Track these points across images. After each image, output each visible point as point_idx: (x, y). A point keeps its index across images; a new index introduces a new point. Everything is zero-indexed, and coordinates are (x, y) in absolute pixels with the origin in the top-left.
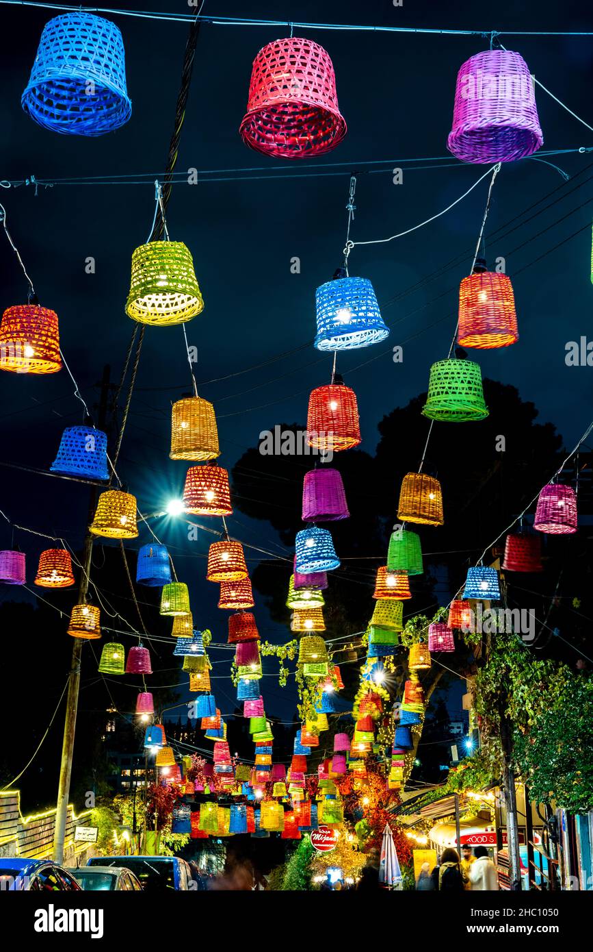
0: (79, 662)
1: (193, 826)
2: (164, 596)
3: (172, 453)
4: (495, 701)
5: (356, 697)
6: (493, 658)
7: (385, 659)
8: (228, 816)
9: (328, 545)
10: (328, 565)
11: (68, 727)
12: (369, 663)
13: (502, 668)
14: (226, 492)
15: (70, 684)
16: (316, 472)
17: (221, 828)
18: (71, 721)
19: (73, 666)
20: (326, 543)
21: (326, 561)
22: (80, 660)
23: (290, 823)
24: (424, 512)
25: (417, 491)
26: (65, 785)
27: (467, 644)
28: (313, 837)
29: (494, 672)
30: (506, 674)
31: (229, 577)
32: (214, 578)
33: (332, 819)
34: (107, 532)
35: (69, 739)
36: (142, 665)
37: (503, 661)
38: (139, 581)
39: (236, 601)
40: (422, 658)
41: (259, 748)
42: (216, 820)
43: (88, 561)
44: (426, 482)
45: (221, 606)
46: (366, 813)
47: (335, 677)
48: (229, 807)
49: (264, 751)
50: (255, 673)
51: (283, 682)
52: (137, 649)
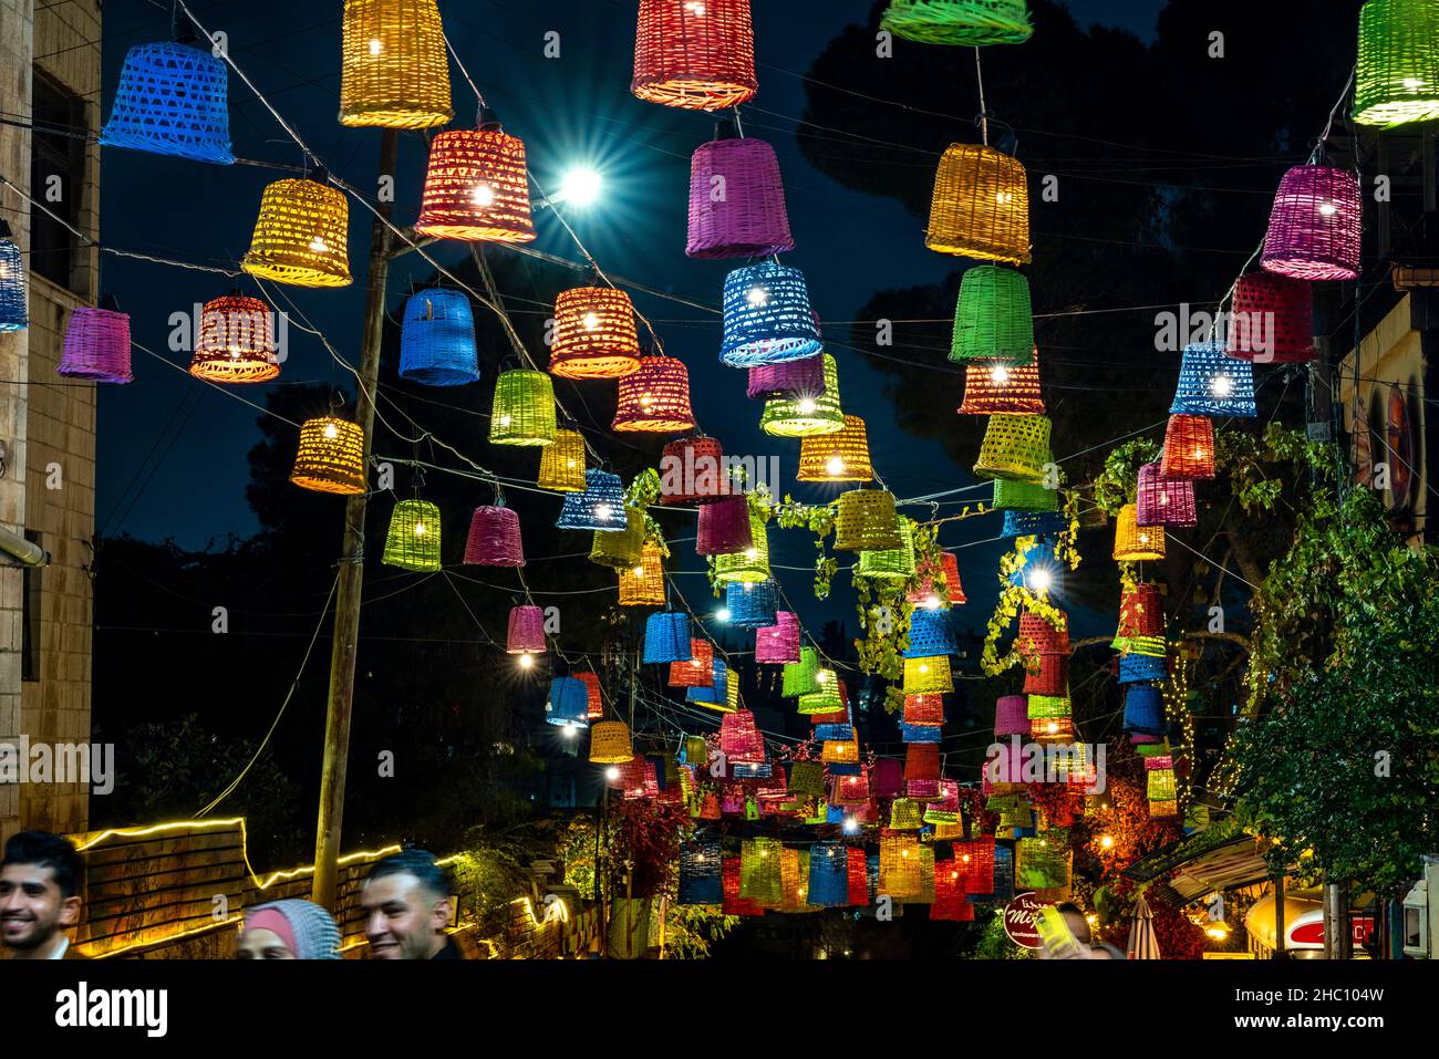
0: (358, 537)
1: (728, 888)
2: (497, 401)
3: (341, 114)
4: (1305, 636)
5: (990, 625)
6: (1304, 541)
7: (1057, 538)
8: (807, 868)
9: (793, 305)
10: (800, 347)
11: (337, 683)
12: (1021, 548)
13: (1321, 563)
14: (518, 190)
15: (340, 587)
16: (715, 147)
17: (791, 895)
18: (344, 669)
19: (346, 549)
20: (789, 299)
21: (785, 341)
22: (362, 535)
23: (948, 886)
24: (982, 234)
25: (967, 188)
26: (332, 810)
27: (1246, 506)
28: (1008, 917)
29: (1306, 571)
30: (1330, 578)
31: (603, 368)
32: (569, 368)
33: (1043, 878)
34: (285, 273)
35: (339, 710)
36: (501, 548)
37: (1326, 546)
38: (406, 373)
39: (655, 416)
40: (1144, 539)
41: (823, 726)
42: (778, 876)
43: (376, 311)
44: (988, 166)
45: (620, 427)
46: (1106, 869)
47: (943, 578)
48: (806, 848)
49: (834, 734)
50: (750, 569)
51: (822, 590)
52: (489, 510)
